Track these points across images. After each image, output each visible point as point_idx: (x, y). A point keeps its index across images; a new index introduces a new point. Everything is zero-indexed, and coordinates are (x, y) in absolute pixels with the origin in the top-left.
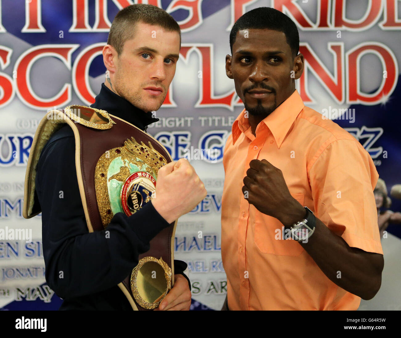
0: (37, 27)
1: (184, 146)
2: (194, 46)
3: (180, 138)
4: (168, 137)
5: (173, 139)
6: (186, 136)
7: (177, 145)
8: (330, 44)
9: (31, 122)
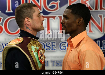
0: (10, 11)
1: (54, 46)
2: (57, 16)
3: (53, 44)
4: (50, 43)
5: (51, 44)
6: (55, 43)
7: (52, 46)
8: (98, 15)
9: (8, 39)
